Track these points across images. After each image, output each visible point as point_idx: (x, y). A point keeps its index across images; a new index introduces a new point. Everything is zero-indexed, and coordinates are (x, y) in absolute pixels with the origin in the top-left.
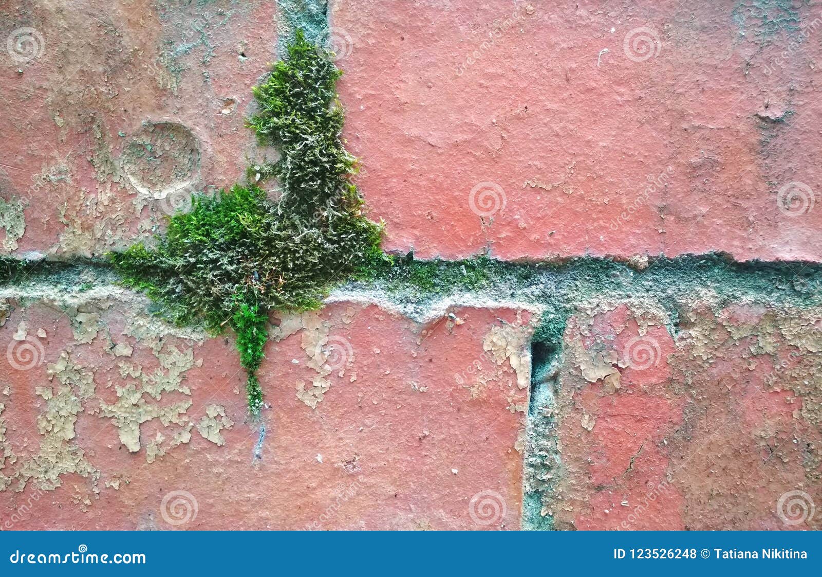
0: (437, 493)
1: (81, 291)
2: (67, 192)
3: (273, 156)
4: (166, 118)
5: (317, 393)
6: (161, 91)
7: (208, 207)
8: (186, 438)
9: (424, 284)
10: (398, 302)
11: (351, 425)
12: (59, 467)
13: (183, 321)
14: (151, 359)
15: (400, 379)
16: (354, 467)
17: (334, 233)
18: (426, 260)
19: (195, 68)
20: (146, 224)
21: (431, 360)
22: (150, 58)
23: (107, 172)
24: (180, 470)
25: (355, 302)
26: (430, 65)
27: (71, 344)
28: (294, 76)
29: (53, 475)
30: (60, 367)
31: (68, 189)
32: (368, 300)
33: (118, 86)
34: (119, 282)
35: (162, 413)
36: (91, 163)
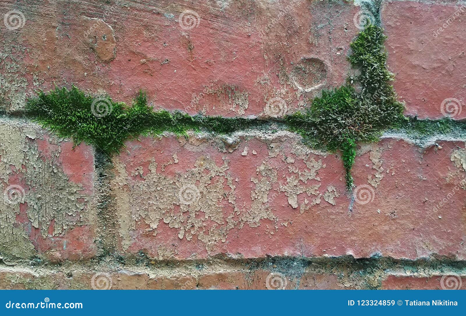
0: (432, 228)
1: (272, 133)
2: (268, 89)
3: (357, 72)
4: (312, 56)
5: (377, 180)
6: (310, 45)
7: (330, 95)
8: (318, 201)
9: (422, 130)
10: (412, 139)
11: (393, 196)
12: (260, 216)
13: (317, 147)
14: (303, 164)
15: (414, 174)
16: (395, 215)
17: (385, 107)
18: (423, 119)
19: (326, 35)
20: (302, 103)
21: (427, 165)
22: (306, 30)
23: (284, 80)
24: (315, 217)
25: (394, 138)
26: (422, 34)
27: (267, 157)
28: (367, 38)
29: (257, 220)
30: (262, 168)
31: (268, 87)
32: (399, 137)
33: (292, 42)
34: (288, 129)
35: (308, 189)
36: (278, 76)
